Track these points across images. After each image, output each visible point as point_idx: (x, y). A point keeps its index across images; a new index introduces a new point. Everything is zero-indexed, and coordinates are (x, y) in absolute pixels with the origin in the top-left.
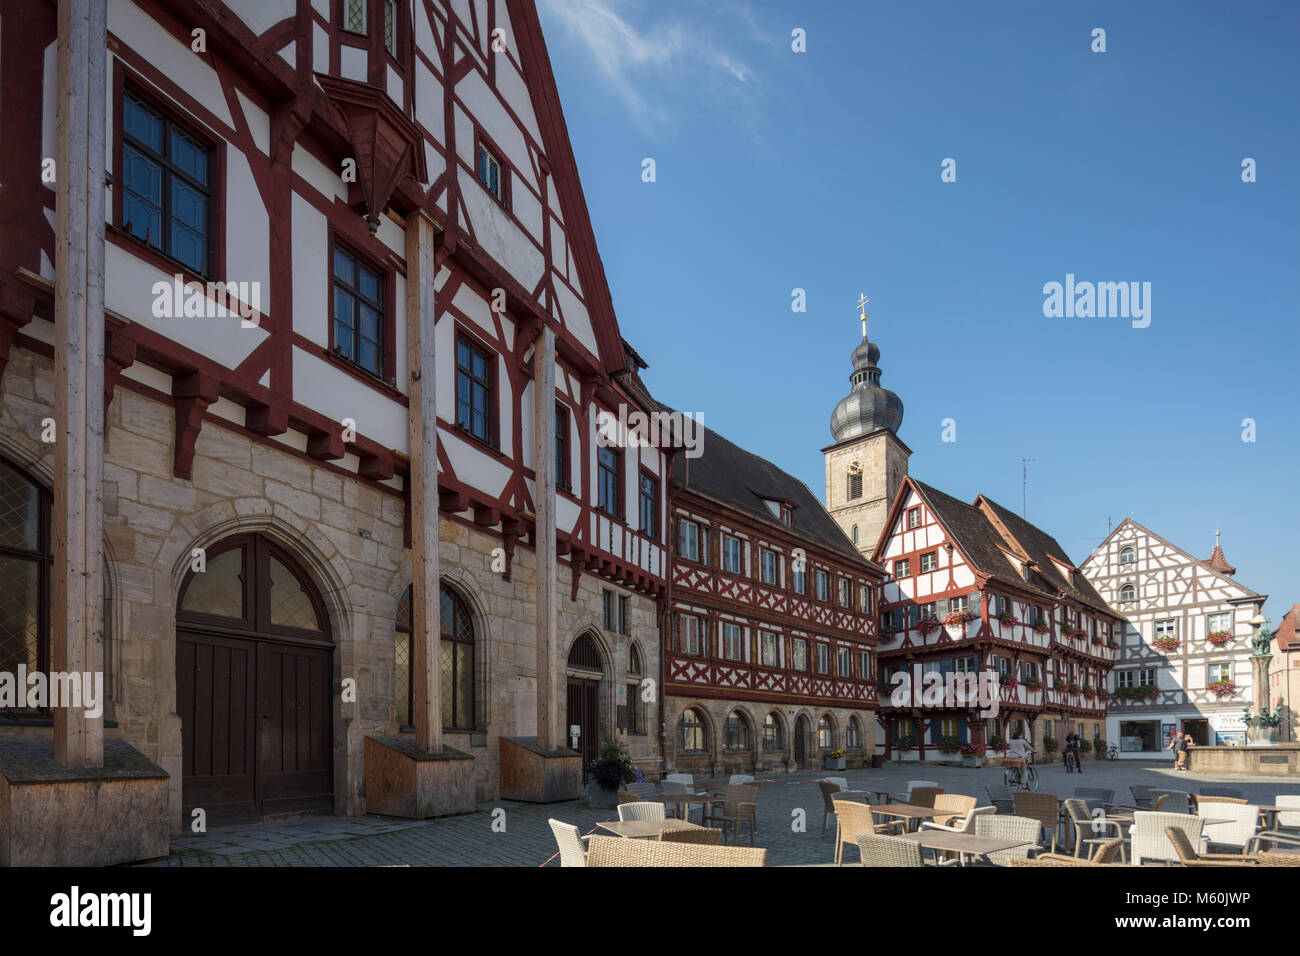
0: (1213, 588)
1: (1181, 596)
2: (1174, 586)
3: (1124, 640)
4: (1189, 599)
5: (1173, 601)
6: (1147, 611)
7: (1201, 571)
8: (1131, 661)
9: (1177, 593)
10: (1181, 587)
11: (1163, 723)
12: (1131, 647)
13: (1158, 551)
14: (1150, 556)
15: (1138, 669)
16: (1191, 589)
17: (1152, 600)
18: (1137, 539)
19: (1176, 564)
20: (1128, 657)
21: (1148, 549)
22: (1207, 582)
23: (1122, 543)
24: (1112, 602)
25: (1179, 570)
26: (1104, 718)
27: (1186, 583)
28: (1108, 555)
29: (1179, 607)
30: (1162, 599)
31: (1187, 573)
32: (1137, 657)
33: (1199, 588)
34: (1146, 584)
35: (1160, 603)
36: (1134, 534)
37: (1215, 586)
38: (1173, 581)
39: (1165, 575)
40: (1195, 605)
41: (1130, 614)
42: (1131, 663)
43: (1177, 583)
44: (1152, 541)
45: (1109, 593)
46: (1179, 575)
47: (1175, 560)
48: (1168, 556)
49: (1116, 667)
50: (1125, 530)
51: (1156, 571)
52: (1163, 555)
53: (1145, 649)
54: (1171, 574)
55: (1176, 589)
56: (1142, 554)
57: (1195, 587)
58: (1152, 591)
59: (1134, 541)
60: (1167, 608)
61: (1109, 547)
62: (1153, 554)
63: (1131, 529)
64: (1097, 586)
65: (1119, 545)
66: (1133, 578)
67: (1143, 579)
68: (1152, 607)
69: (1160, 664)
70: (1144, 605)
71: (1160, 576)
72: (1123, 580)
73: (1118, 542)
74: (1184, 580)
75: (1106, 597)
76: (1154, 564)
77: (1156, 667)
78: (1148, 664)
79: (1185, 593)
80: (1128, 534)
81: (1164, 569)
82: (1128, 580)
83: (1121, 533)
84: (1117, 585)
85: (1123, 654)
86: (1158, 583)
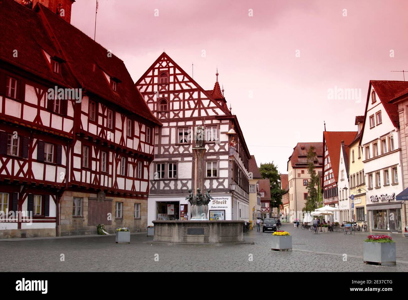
0: (209, 108)
1: (192, 111)
2: (189, 103)
3: (160, 140)
4: (196, 114)
5: (188, 114)
6: (173, 120)
7: (203, 96)
8: (164, 156)
9: (190, 109)
10: (193, 105)
11: (181, 203)
12: (164, 145)
13: (180, 78)
14: (176, 81)
15: (168, 162)
16: (197, 107)
17: (176, 112)
18: (169, 67)
19: (190, 88)
20: (162, 153)
21: (175, 75)
22: (206, 103)
23: (161, 70)
24: (154, 111)
25: (191, 93)
26: (146, 199)
27: (194, 102)
28: (153, 77)
29: (191, 119)
30: (181, 112)
31: (195, 95)
32: (167, 153)
33: (201, 107)
34: (173, 101)
35: (181, 115)
36: (168, 64)
37: (210, 106)
38: (188, 100)
39: (184, 96)
40: (200, 118)
41: (164, 121)
42: (164, 157)
43: (190, 101)
44: (177, 71)
45: (152, 104)
46: (191, 96)
47: (189, 86)
48: (186, 83)
49: (155, 160)
50: (163, 61)
51: (179, 92)
52: (183, 82)
53: (172, 147)
54: (187, 95)
55: (189, 106)
56: (172, 79)
57: (199, 106)
58: (176, 106)
59: (167, 69)
60: (185, 119)
61: (153, 71)
62: (178, 80)
63: (166, 61)
64: (146, 98)
65: (159, 71)
66: (166, 95)
67: (172, 96)
68: (176, 117)
69: (179, 159)
70: (172, 115)
71: (181, 96)
72: (161, 96)
73: (159, 68)
74: (194, 100)
75: (151, 107)
76: (178, 87)
77: (177, 161)
78: (173, 159)
79: (194, 109)
80: (164, 64)
81: (183, 91)
82: (163, 96)
83: (161, 62)
84: (157, 99)
85: (159, 150)
86: (180, 101)
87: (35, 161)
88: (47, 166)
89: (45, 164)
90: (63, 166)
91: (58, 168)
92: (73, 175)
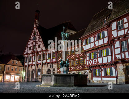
87: (99, 58)
88: (103, 58)
89: (102, 57)
90: (110, 55)
91: (108, 57)
92: (115, 57)
